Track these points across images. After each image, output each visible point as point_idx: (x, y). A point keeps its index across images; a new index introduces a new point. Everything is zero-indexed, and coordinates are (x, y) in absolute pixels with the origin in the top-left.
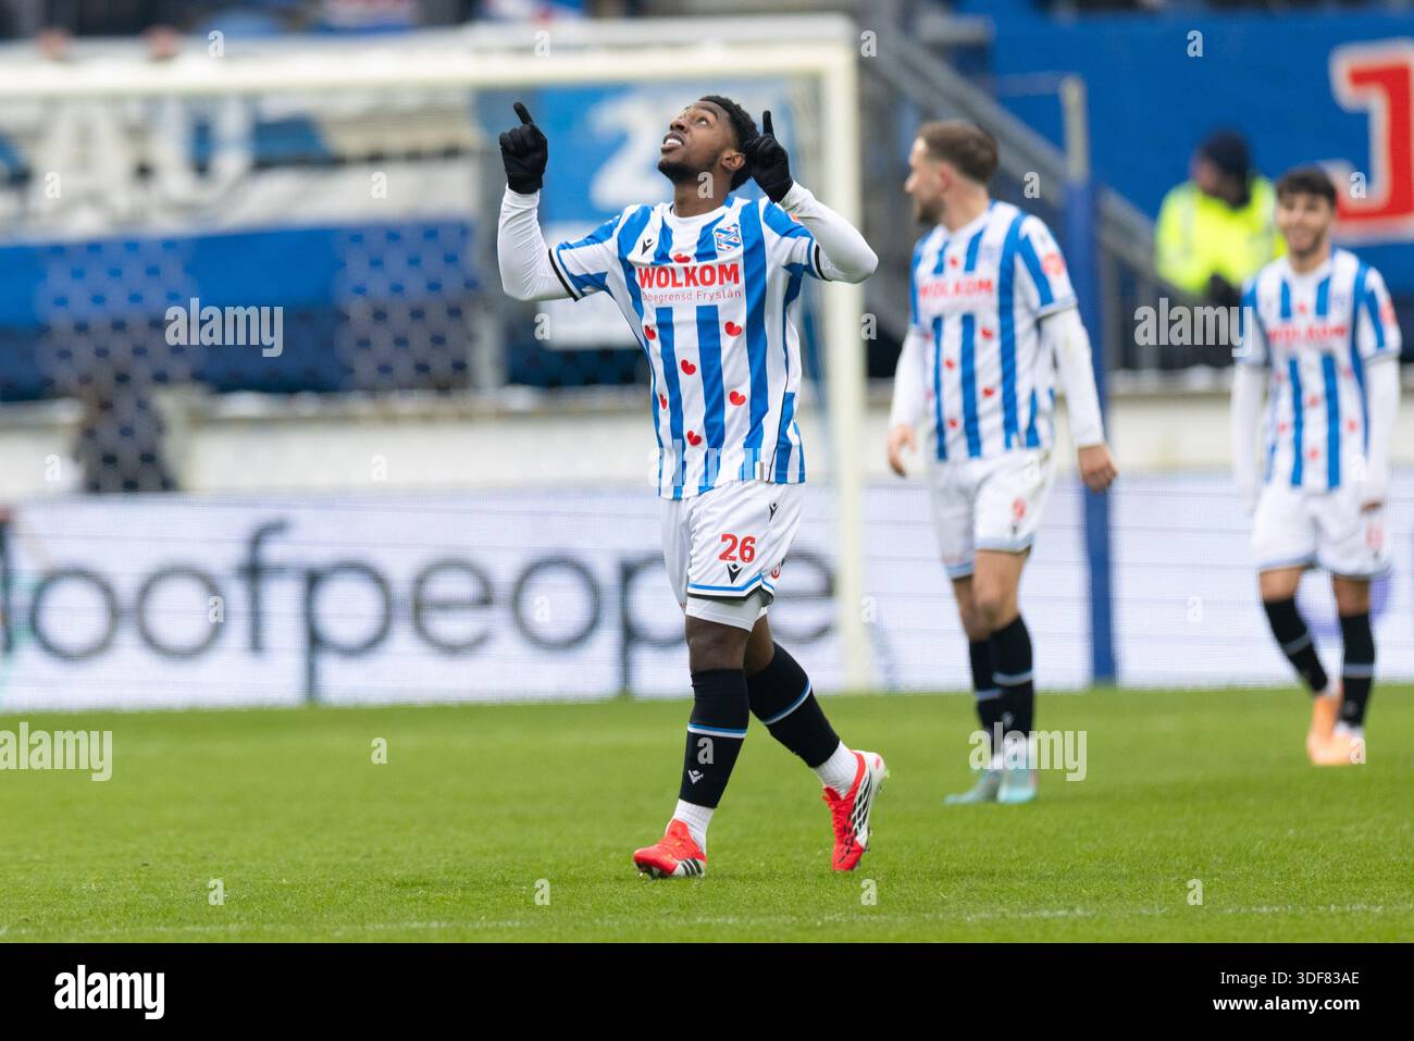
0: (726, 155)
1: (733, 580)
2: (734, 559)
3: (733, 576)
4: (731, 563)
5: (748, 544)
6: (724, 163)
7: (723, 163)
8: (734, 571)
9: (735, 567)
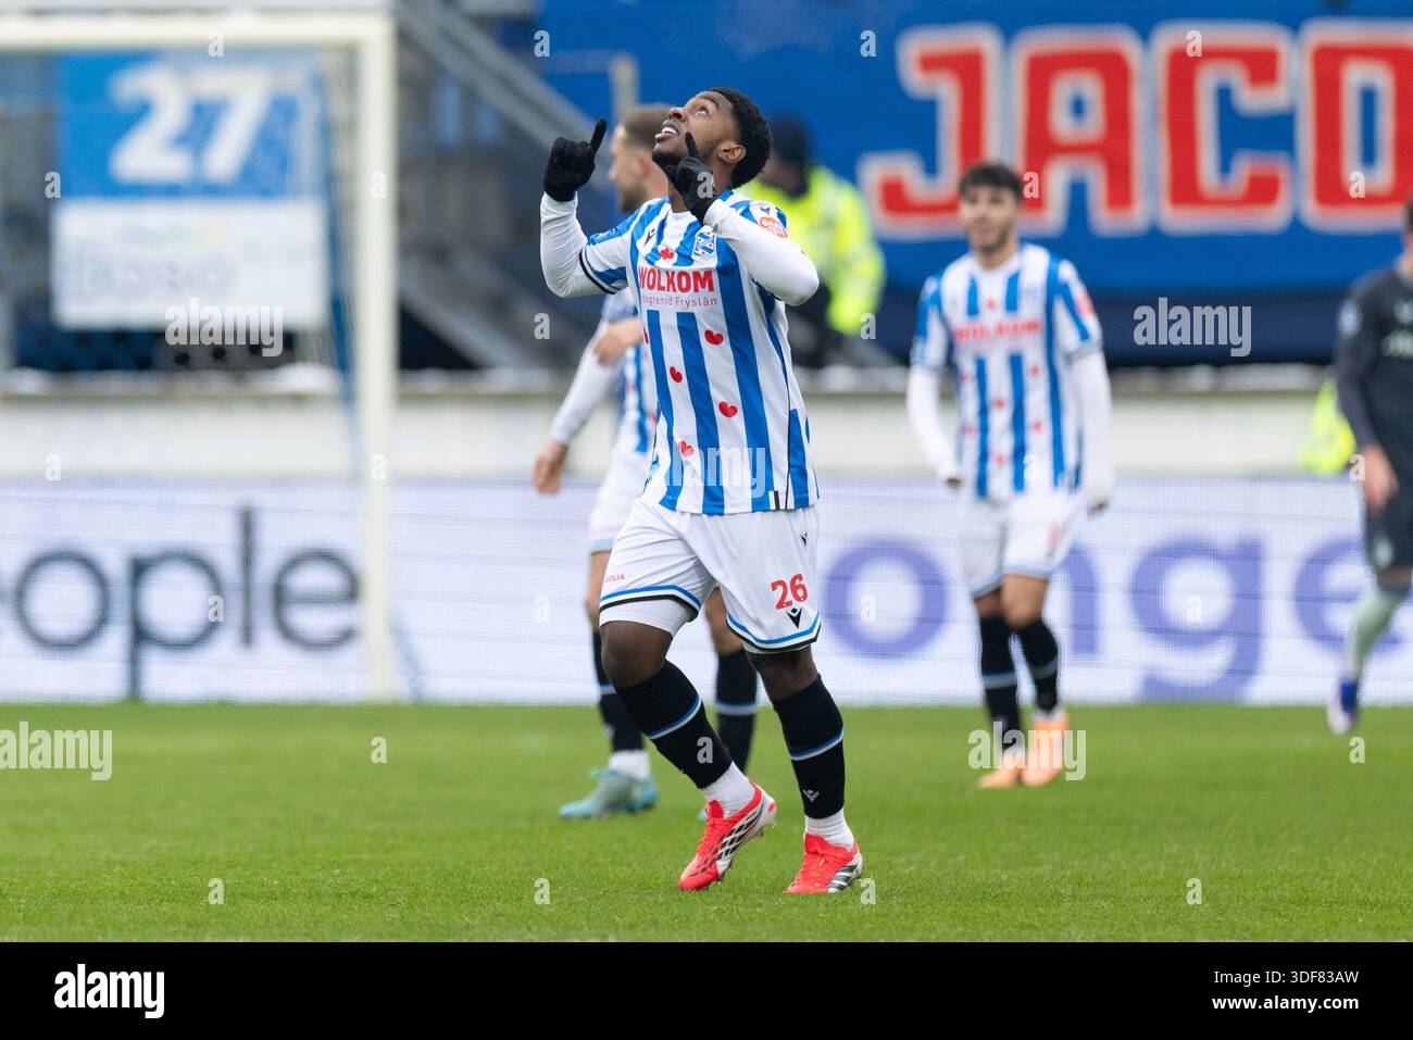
0: (724, 146)
1: (797, 625)
2: (790, 603)
3: (796, 620)
4: (789, 609)
5: (797, 582)
6: (722, 155)
7: (720, 155)
8: (795, 615)
9: (794, 611)
